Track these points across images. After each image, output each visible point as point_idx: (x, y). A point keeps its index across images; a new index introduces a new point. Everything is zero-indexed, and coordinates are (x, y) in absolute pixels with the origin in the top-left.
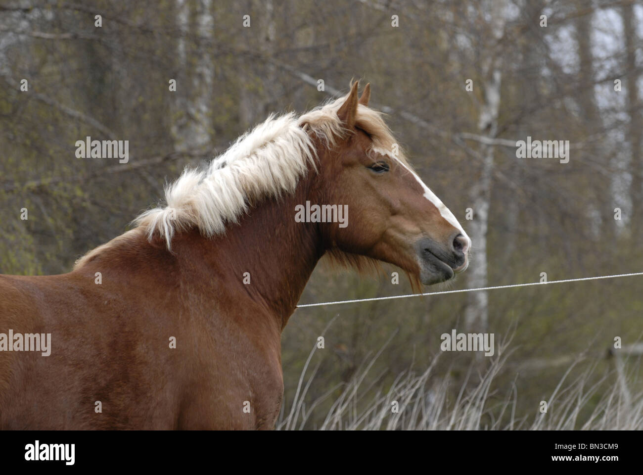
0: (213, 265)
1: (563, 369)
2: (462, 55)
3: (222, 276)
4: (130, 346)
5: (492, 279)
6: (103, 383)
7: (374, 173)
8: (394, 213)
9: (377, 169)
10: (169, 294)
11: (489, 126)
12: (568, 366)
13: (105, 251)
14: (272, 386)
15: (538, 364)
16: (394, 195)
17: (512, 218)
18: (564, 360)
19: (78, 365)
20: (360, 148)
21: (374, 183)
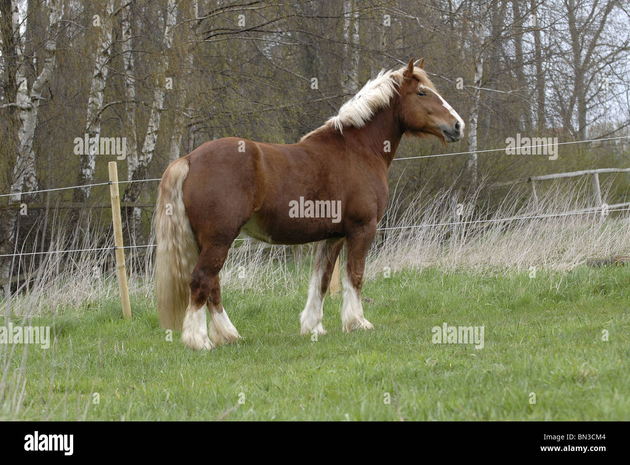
0: (359, 140)
1: (510, 186)
2: (466, 50)
3: (363, 145)
4: (326, 175)
5: (479, 148)
6: (316, 191)
7: (419, 96)
8: (430, 113)
9: (421, 94)
10: (342, 153)
11: (478, 82)
12: (512, 184)
13: (314, 134)
14: (384, 194)
15: (499, 184)
16: (429, 105)
17: (488, 122)
18: (511, 182)
19: (305, 183)
20: (414, 86)
21: (420, 101)
